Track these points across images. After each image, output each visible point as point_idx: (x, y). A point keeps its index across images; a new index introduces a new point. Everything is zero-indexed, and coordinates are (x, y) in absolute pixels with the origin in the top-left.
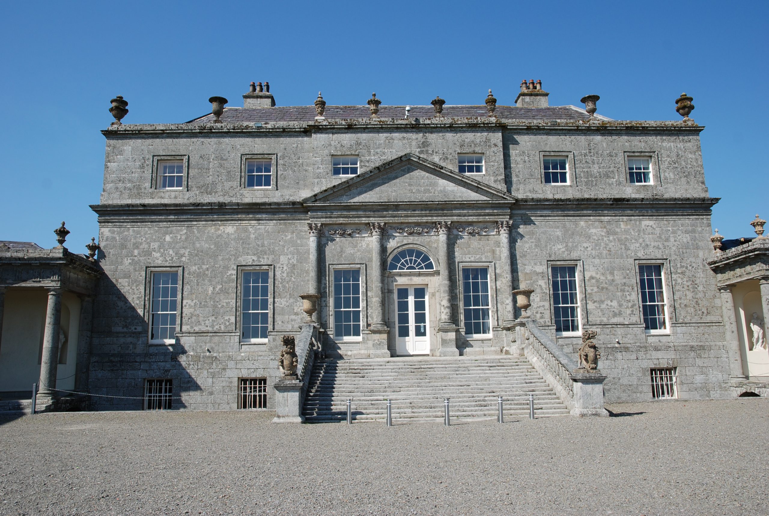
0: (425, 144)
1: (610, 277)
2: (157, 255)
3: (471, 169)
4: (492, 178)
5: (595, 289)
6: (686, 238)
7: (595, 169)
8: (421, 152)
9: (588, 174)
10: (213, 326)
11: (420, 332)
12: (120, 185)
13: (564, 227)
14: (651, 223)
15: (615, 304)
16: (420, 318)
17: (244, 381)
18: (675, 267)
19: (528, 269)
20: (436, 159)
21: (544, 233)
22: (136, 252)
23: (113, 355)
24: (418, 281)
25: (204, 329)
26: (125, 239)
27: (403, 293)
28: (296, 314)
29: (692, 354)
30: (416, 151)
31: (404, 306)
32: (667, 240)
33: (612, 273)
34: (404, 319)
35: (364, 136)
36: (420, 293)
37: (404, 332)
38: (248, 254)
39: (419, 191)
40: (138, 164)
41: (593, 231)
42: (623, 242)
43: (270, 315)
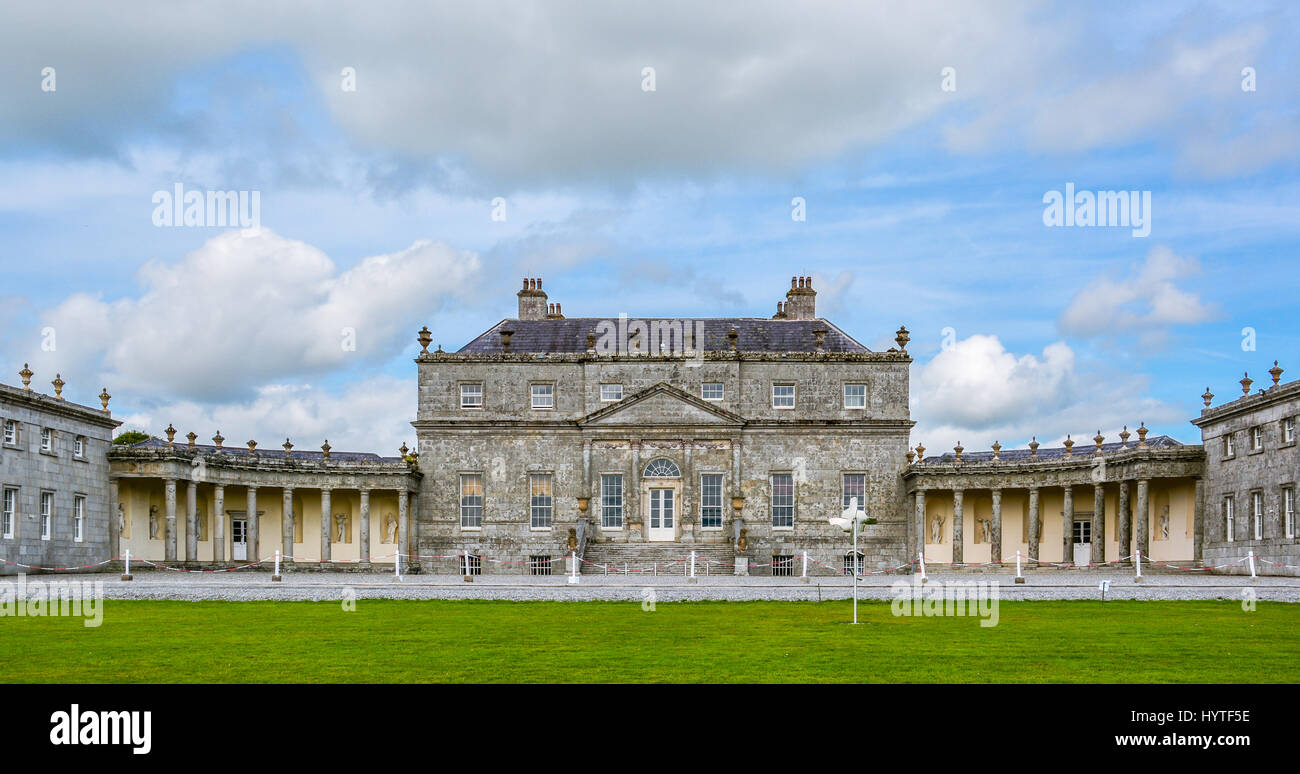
0: (676, 375)
1: (820, 485)
2: (464, 462)
3: (713, 396)
4: (729, 404)
5: (807, 494)
6: (886, 454)
7: (816, 395)
8: (672, 382)
9: (811, 400)
10: (510, 517)
11: (668, 524)
12: (432, 405)
13: (786, 443)
14: (858, 441)
15: (821, 506)
16: (668, 514)
17: (533, 558)
18: (874, 477)
19: (754, 477)
20: (684, 388)
21: (769, 448)
22: (448, 459)
23: (435, 538)
24: (667, 484)
25: (503, 519)
26: (438, 449)
27: (655, 494)
28: (573, 509)
29: (878, 546)
30: (668, 381)
31: (655, 504)
32: (870, 455)
33: (821, 482)
34: (655, 514)
35: (626, 367)
36: (669, 494)
37: (655, 524)
38: (535, 462)
39: (669, 414)
40: (445, 387)
41: (810, 447)
42: (833, 456)
43: (553, 509)
